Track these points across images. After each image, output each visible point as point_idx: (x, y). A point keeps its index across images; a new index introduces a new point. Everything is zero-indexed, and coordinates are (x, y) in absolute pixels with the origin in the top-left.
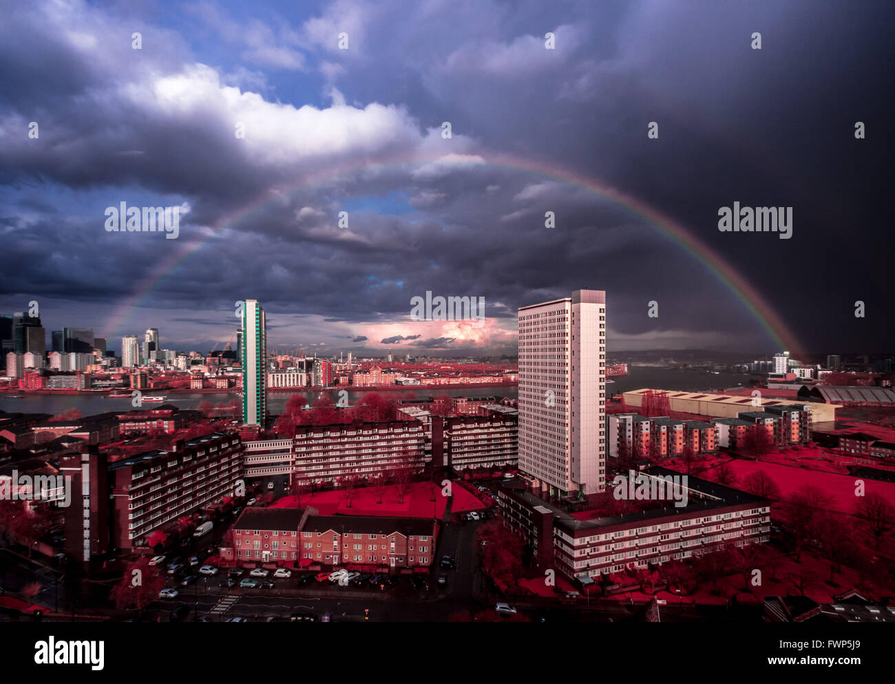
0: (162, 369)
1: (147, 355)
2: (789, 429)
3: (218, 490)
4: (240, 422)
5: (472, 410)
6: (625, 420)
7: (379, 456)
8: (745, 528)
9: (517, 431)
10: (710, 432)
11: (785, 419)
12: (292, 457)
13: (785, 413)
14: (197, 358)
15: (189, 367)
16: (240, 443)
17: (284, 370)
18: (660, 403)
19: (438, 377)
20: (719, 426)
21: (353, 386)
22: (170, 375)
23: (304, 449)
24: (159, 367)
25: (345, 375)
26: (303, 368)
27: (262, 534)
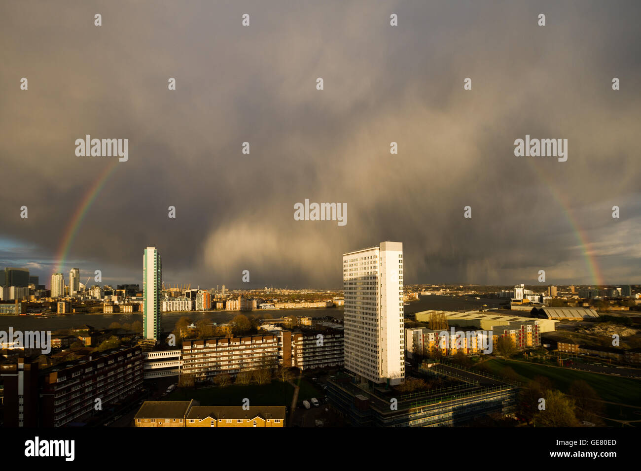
0: (82, 299)
2: (525, 337)
3: (124, 389)
4: (142, 338)
6: (417, 332)
7: (245, 361)
9: (343, 341)
11: (523, 330)
12: (181, 363)
13: (523, 326)
14: (109, 290)
15: (103, 297)
16: (141, 353)
17: (175, 298)
18: (441, 320)
19: (287, 302)
21: (226, 310)
22: (88, 303)
23: (189, 357)
25: (220, 302)
26: (189, 297)
27: (157, 422)
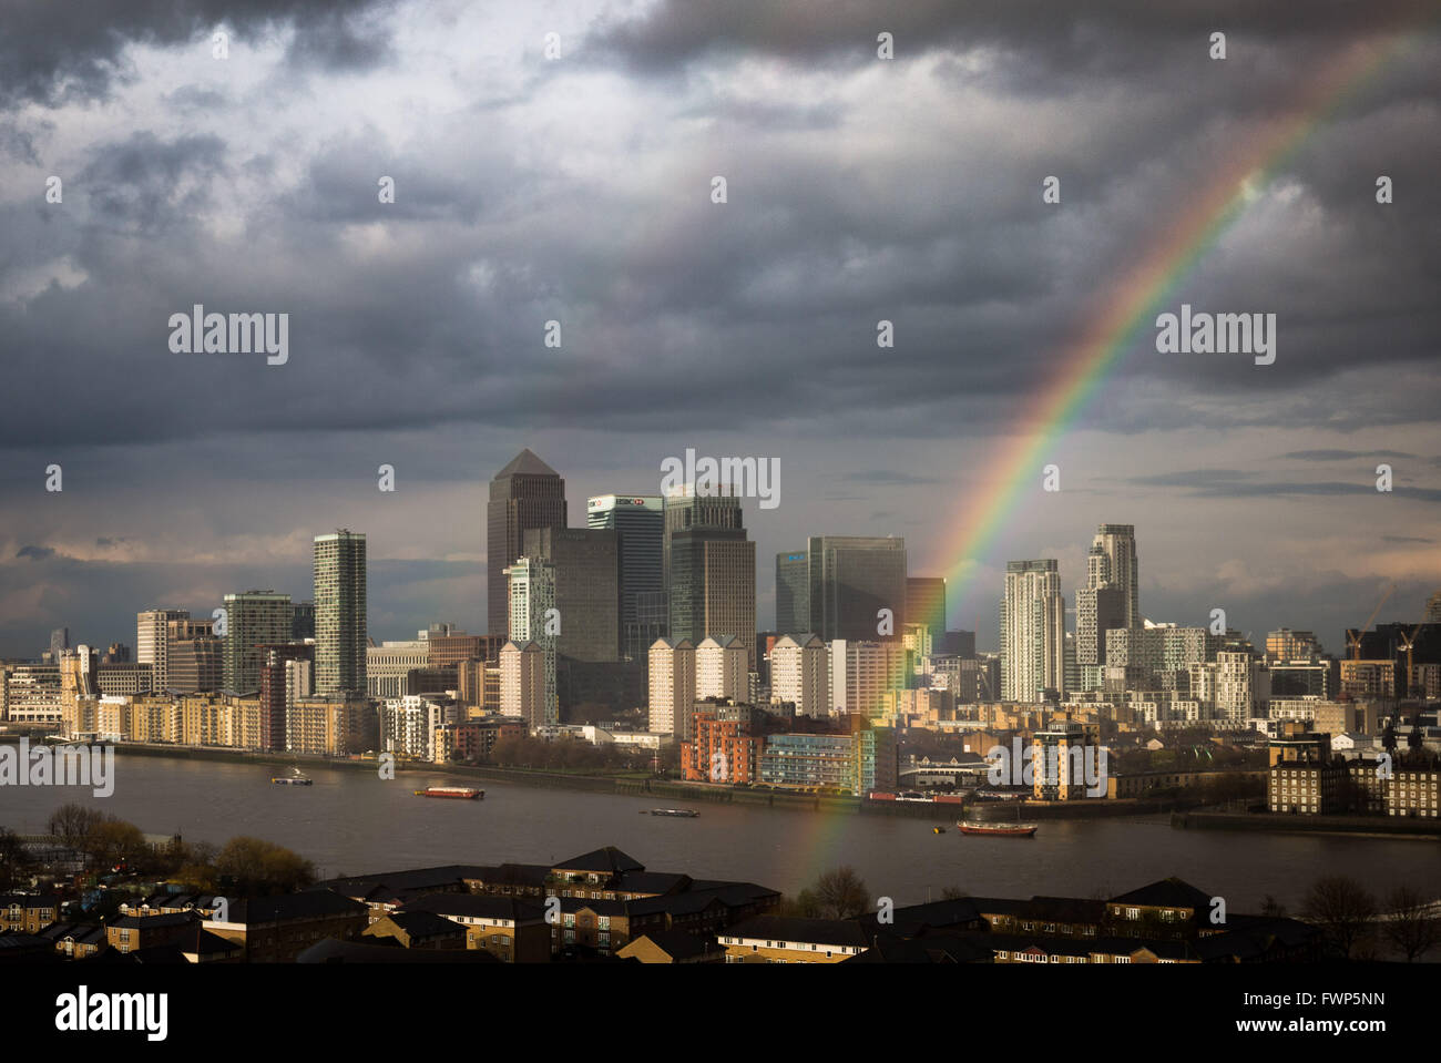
0: (1150, 713)
1: (1093, 647)
14: (1301, 663)
15: (1260, 709)
22: (1184, 741)
24: (1137, 702)
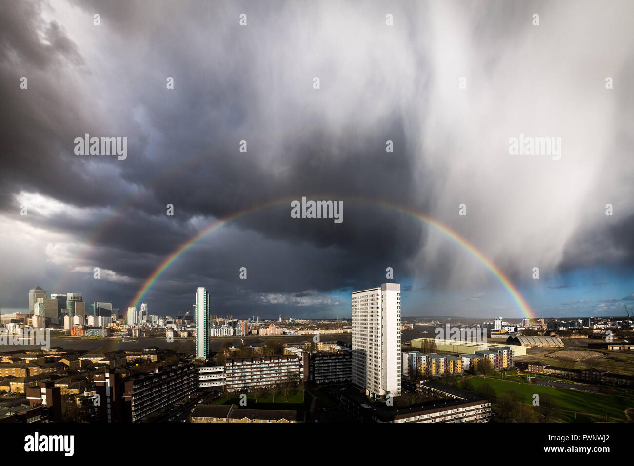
0: (150, 326)
1: (142, 318)
2: (501, 360)
3: (182, 394)
4: (195, 356)
5: (326, 349)
6: (412, 355)
7: (273, 375)
8: (478, 415)
9: (351, 361)
10: (459, 362)
11: (500, 355)
12: (224, 376)
13: (500, 351)
14: (170, 320)
15: (165, 325)
16: (194, 368)
17: (220, 326)
18: (431, 346)
19: (307, 330)
20: (464, 359)
21: (259, 335)
22: (155, 329)
23: (231, 372)
24: (148, 324)
25: (255, 329)
26: (231, 326)
27: (207, 419)
